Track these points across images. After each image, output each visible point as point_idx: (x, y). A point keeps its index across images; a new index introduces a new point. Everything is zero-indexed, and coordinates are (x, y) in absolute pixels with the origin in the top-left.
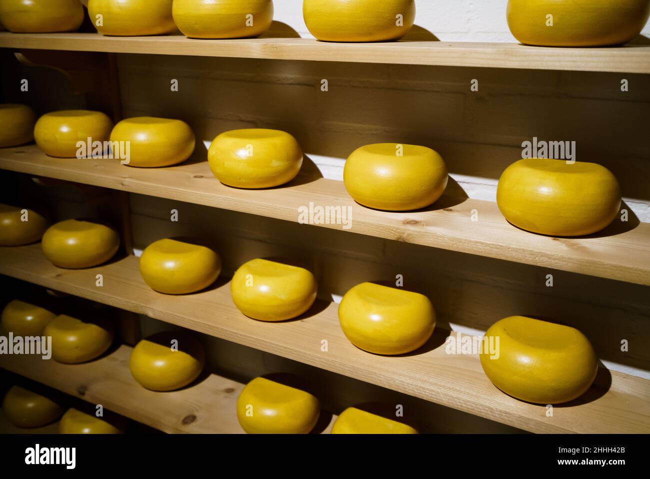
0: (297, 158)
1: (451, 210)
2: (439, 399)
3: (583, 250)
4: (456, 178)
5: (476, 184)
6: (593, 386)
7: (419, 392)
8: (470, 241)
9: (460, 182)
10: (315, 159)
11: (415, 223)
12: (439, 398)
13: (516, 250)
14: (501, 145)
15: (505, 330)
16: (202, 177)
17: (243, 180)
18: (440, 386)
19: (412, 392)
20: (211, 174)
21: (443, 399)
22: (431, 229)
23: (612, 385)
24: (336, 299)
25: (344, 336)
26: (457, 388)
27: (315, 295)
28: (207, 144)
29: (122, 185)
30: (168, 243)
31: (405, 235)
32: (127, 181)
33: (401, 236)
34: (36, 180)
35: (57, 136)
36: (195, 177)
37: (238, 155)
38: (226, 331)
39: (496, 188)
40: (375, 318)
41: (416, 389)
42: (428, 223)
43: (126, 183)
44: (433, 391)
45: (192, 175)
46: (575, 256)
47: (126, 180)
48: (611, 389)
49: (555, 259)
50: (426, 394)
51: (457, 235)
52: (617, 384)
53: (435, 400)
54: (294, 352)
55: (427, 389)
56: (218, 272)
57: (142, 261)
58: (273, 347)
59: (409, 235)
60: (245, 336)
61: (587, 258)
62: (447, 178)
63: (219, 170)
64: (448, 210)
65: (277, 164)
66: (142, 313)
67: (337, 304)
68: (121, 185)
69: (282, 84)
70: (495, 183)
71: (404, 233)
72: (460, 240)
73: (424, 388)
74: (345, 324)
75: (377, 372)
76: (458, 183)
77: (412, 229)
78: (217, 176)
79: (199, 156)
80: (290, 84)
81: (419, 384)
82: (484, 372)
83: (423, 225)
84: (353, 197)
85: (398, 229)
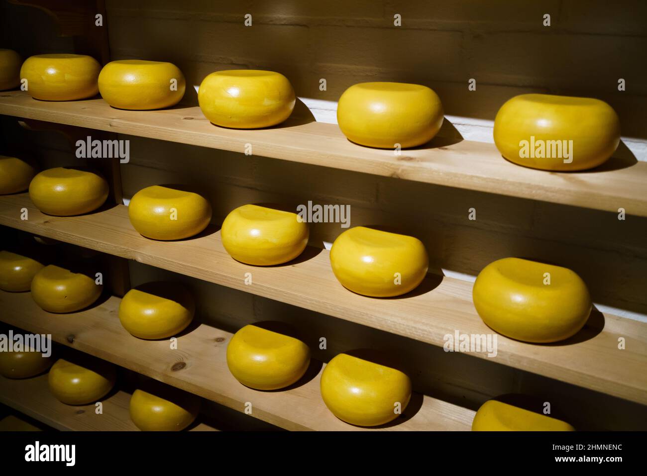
0: (288, 99)
1: (446, 149)
2: (430, 339)
3: (582, 183)
4: (452, 119)
5: (472, 126)
6: (586, 327)
7: (411, 332)
8: (466, 176)
9: (456, 124)
10: (308, 102)
11: (410, 159)
12: (431, 338)
13: (513, 184)
14: (497, 85)
15: (499, 270)
16: (192, 119)
17: (234, 120)
18: (432, 326)
19: (404, 332)
20: (203, 116)
21: (436, 339)
22: (426, 165)
23: (605, 326)
24: (328, 246)
25: (336, 280)
26: (449, 328)
27: (306, 241)
28: (197, 88)
29: (111, 125)
30: (157, 189)
31: (399, 172)
32: (116, 122)
33: (395, 172)
34: (22, 123)
35: (44, 78)
36: (185, 119)
37: (229, 92)
38: (217, 274)
39: (492, 129)
40: (368, 259)
41: (409, 329)
42: (422, 160)
43: (114, 124)
44: (425, 331)
45: (182, 117)
46: (573, 188)
47: (114, 120)
48: (604, 330)
49: (552, 192)
50: (418, 333)
51: (453, 170)
52: (610, 326)
53: (428, 339)
54: (285, 294)
55: (420, 329)
56: (209, 220)
57: (131, 208)
58: (263, 290)
59: (403, 171)
60: (235, 279)
61: (585, 190)
62: (443, 119)
63: (209, 109)
64: (443, 149)
65: (269, 103)
66: (131, 258)
67: (328, 251)
68: (109, 126)
69: (274, 24)
70: (491, 124)
71: (398, 169)
72: (455, 175)
73: (415, 328)
74: (337, 266)
75: (368, 313)
76: (454, 125)
77: (406, 164)
78: (208, 116)
79: (189, 100)
80: (282, 25)
81: (411, 324)
82: (477, 314)
83: (418, 161)
84: (346, 134)
85: (392, 164)
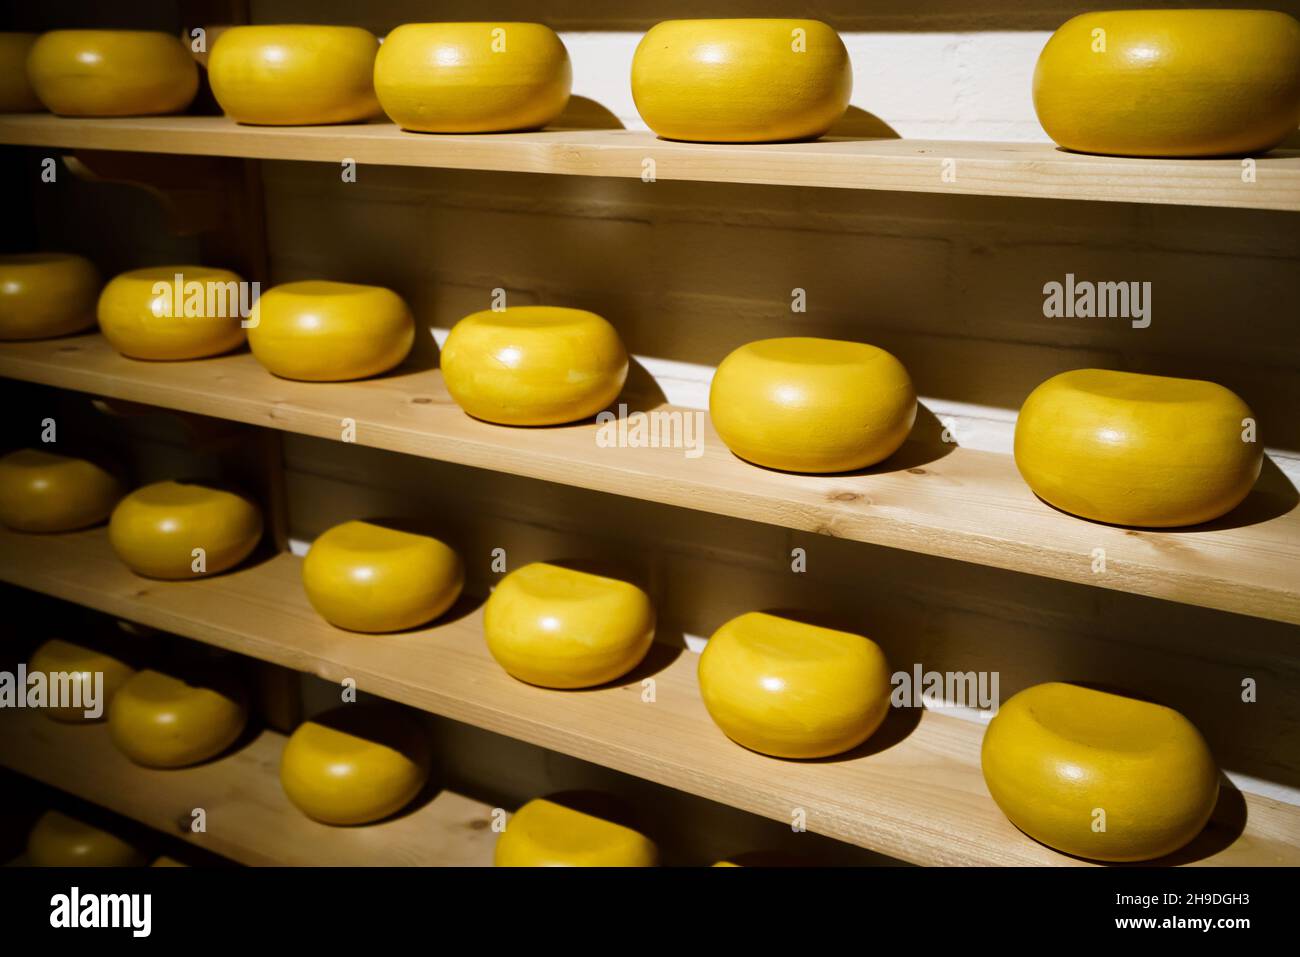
0: (616, 366)
1: (923, 472)
2: (899, 850)
3: (1187, 554)
4: (933, 405)
5: (974, 418)
6: (1211, 826)
7: (860, 834)
8: (962, 537)
9: (941, 414)
10: (652, 365)
11: (852, 497)
12: (900, 847)
13: (1054, 555)
14: (1020, 342)
15: (1032, 711)
16: (428, 401)
17: (511, 410)
18: (903, 822)
19: (847, 835)
20: (447, 397)
21: (909, 850)
22: (884, 511)
23: (1248, 824)
24: (694, 643)
25: (709, 720)
26: (937, 828)
27: (651, 636)
28: (439, 336)
29: (272, 416)
30: (359, 529)
31: (832, 524)
32: (281, 409)
33: (823, 525)
34: (99, 405)
35: (144, 319)
36: (416, 401)
37: (502, 359)
38: (475, 707)
39: (1014, 427)
40: (773, 684)
41: (855, 829)
42: (877, 499)
43: (277, 413)
44: (889, 833)
45: (409, 398)
46: (1172, 567)
47: (279, 406)
48: (1247, 831)
49: (1132, 574)
50: (875, 838)
51: (936, 522)
52: (1258, 823)
53: (893, 851)
54: (611, 752)
55: (876, 829)
56: (458, 590)
57: (308, 566)
58: (567, 741)
59: (840, 522)
60: (510, 717)
61: (1195, 572)
62: (916, 407)
63: (463, 389)
64: (916, 472)
65: (578, 379)
66: (307, 670)
67: (696, 654)
68: (268, 418)
69: (587, 218)
70: (1012, 416)
71: (829, 519)
72: (942, 535)
73: (870, 828)
74: (712, 696)
75: (776, 794)
76: (937, 416)
77: (845, 509)
78: (458, 400)
79: (423, 357)
80: (603, 219)
81: (862, 819)
82: (989, 795)
83: (869, 503)
84: (729, 445)
85: (819, 509)
